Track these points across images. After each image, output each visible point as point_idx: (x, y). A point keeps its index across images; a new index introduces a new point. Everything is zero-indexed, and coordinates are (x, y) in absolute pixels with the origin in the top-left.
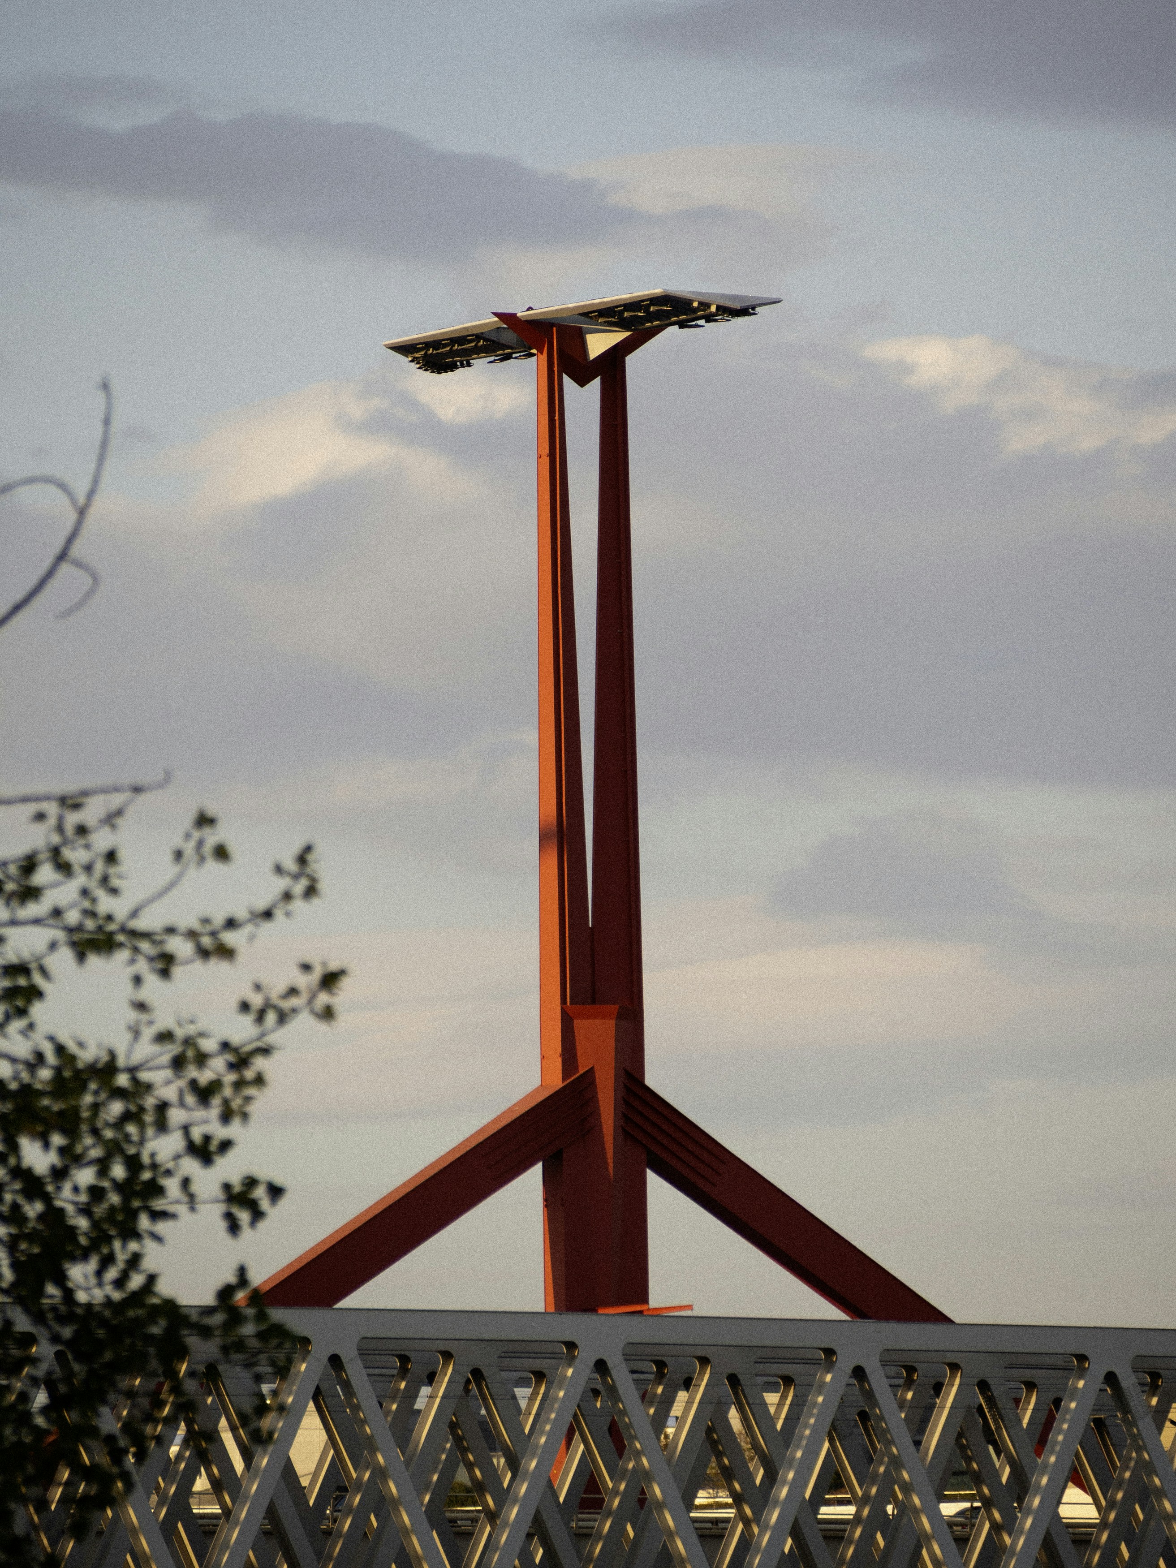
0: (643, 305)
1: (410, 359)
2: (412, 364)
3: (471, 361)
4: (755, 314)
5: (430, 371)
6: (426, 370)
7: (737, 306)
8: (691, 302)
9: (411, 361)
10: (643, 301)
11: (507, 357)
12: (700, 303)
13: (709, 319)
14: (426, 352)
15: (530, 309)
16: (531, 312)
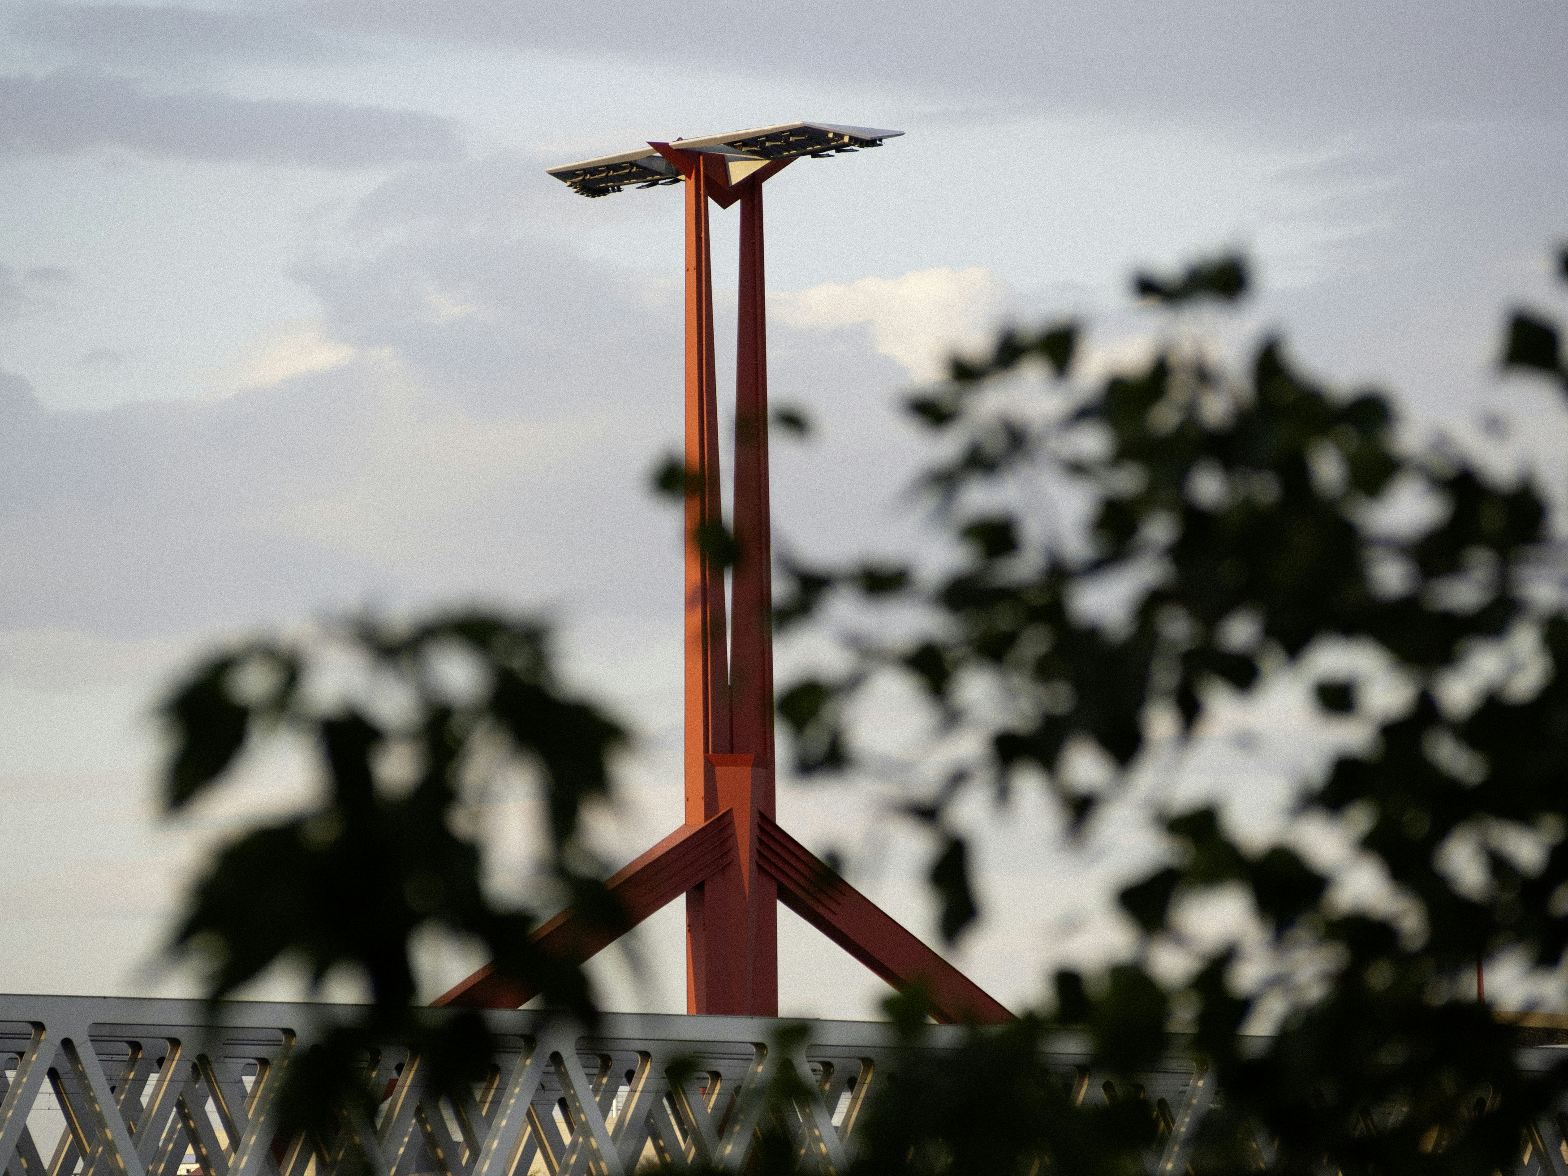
0: (784, 136)
1: (569, 183)
2: (571, 188)
3: (621, 187)
4: (880, 145)
5: (585, 195)
6: (582, 194)
7: (868, 137)
8: (827, 132)
9: (570, 186)
10: (783, 132)
11: (654, 183)
12: (835, 134)
13: (839, 149)
14: (584, 178)
15: (680, 139)
16: (681, 142)
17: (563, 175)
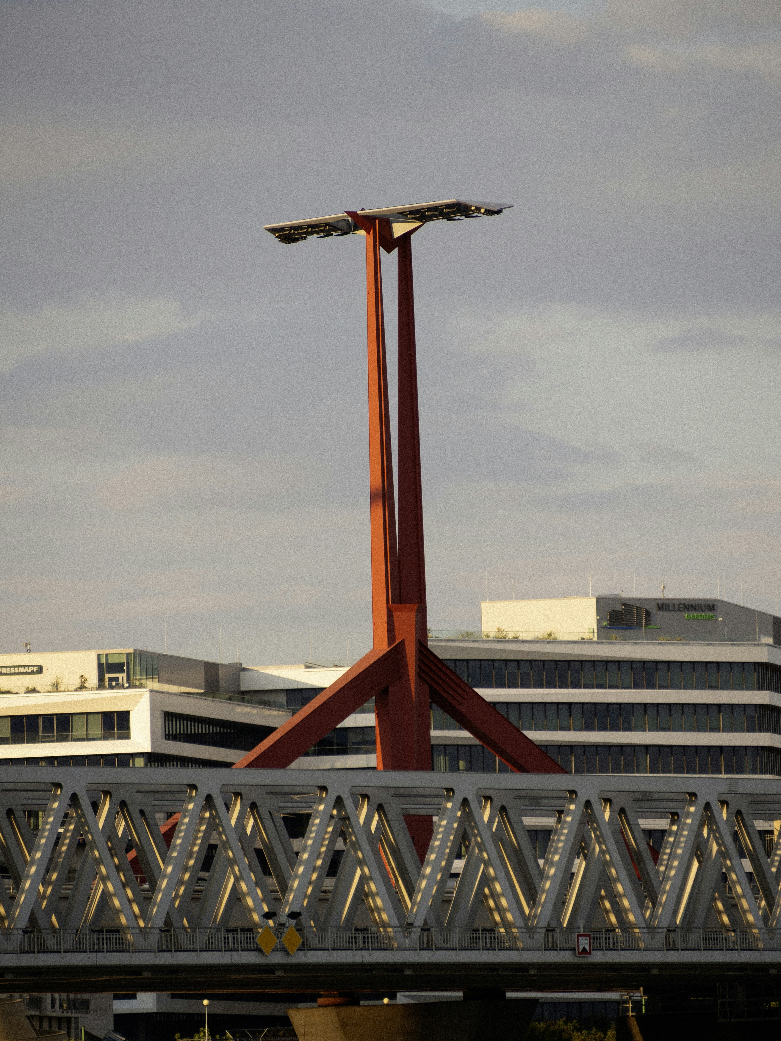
17: (273, 231)
